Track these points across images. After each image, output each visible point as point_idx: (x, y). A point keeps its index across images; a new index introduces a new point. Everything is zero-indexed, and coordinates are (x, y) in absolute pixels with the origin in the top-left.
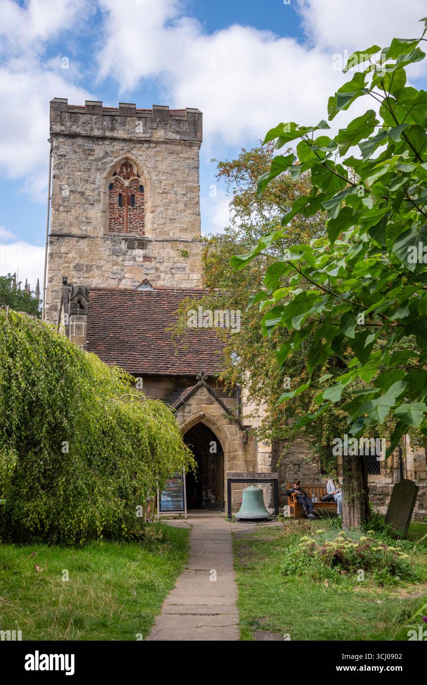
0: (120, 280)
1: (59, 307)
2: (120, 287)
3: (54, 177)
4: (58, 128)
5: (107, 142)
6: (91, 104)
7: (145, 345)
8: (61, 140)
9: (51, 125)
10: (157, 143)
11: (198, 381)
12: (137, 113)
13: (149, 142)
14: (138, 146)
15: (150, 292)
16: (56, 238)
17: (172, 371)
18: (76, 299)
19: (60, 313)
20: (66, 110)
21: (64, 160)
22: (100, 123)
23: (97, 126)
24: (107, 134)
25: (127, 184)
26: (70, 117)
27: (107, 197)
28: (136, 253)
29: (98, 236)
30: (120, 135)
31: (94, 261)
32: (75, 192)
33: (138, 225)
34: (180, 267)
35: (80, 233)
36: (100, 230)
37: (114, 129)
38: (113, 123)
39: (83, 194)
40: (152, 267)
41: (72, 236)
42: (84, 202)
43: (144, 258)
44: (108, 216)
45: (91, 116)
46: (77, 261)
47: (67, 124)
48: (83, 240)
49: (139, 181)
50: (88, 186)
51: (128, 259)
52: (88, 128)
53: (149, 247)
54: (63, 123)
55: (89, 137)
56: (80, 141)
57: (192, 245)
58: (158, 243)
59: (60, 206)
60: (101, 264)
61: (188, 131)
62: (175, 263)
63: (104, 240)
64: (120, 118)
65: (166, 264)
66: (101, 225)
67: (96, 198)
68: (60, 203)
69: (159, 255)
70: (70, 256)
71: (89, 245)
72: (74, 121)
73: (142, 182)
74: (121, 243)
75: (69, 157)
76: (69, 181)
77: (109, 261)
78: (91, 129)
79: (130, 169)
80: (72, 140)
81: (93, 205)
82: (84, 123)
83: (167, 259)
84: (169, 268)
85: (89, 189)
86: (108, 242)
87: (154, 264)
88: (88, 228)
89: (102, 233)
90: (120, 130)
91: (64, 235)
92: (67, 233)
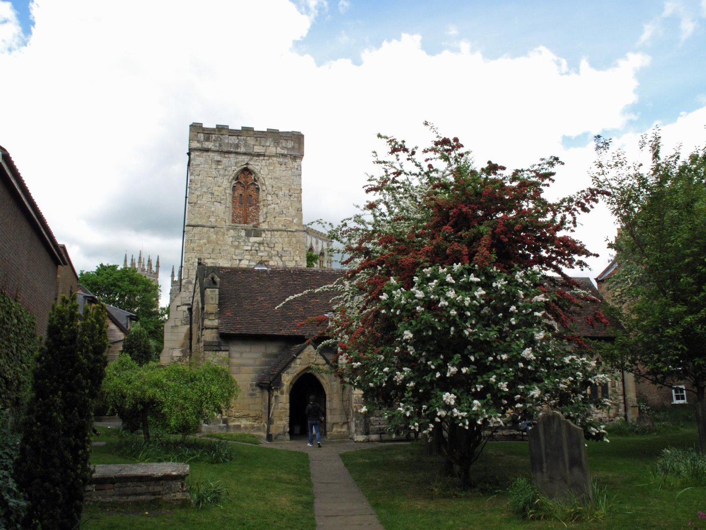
0: (240, 260)
1: (194, 282)
2: (240, 266)
3: (190, 181)
4: (195, 145)
5: (232, 156)
6: (220, 127)
7: (262, 312)
8: (197, 153)
9: (190, 142)
10: (270, 156)
11: (306, 340)
12: (255, 134)
13: (264, 155)
14: (255, 158)
15: (265, 271)
16: (192, 228)
17: (284, 332)
18: (210, 276)
19: (195, 286)
20: (201, 131)
21: (198, 169)
22: (226, 141)
23: (224, 143)
24: (232, 150)
25: (246, 187)
26: (204, 137)
27: (231, 197)
28: (253, 239)
29: (224, 226)
30: (242, 150)
31: (221, 245)
32: (207, 192)
33: (255, 218)
34: (287, 251)
35: (209, 224)
36: (225, 222)
37: (237, 146)
38: (237, 141)
39: (212, 194)
40: (265, 251)
41: (203, 226)
42: (213, 200)
43: (259, 243)
44: (231, 211)
45: (220, 136)
46: (207, 245)
47: (202, 142)
48: (212, 230)
49: (255, 185)
50: (217, 188)
51: (246, 244)
52: (217, 145)
53: (264, 235)
54: (198, 142)
55: (218, 151)
56: (211, 154)
57: (295, 233)
58: (270, 232)
59: (195, 203)
60: (226, 248)
61: (293, 148)
62: (283, 248)
63: (228, 230)
64: (242, 137)
65: (276, 249)
66: (227, 218)
67: (223, 197)
68: (195, 201)
69: (270, 242)
70: (202, 242)
71: (217, 233)
72: (207, 139)
73: (258, 185)
74: (241, 232)
75: (202, 166)
76: (203, 184)
77: (232, 246)
78: (220, 145)
79: (249, 176)
80: (205, 154)
81: (220, 202)
82: (215, 141)
83: (276, 245)
84: (278, 252)
85: (217, 190)
86: (231, 231)
87: (267, 249)
88: (216, 220)
89: (227, 224)
90: (242, 147)
91: (198, 226)
92: (200, 223)
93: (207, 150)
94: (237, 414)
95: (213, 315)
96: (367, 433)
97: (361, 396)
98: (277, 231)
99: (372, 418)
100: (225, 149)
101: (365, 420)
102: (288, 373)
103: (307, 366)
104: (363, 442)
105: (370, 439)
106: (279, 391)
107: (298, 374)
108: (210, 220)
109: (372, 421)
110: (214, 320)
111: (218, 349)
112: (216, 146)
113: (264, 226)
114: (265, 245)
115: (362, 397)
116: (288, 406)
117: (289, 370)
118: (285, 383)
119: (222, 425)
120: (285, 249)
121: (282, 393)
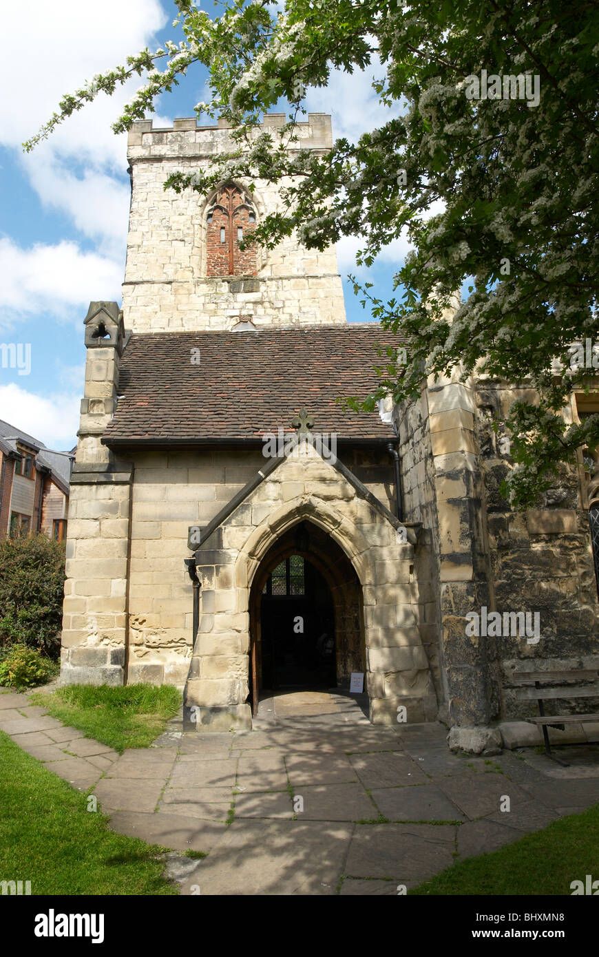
4: (139, 152)
5: (203, 163)
8: (143, 166)
9: (128, 149)
15: (252, 334)
16: (131, 286)
18: (95, 320)
20: (149, 130)
21: (144, 190)
22: (192, 140)
23: (188, 144)
24: (202, 152)
25: (231, 213)
26: (154, 138)
27: (204, 233)
28: (242, 297)
29: (190, 280)
30: (219, 152)
31: (183, 312)
32: (159, 226)
33: (248, 264)
34: (308, 312)
35: (164, 278)
36: (193, 271)
37: (211, 145)
38: (210, 139)
39: (170, 228)
40: (266, 314)
41: (153, 283)
42: (170, 238)
43: (255, 303)
44: (205, 255)
45: (181, 133)
46: (159, 313)
47: (150, 146)
48: (169, 286)
49: (247, 208)
50: (177, 218)
51: (231, 306)
52: (176, 148)
53: (263, 287)
54: (143, 147)
55: (178, 158)
56: (165, 164)
57: (323, 280)
58: (274, 282)
59: (139, 246)
60: (193, 317)
61: (312, 138)
62: (300, 308)
63: (197, 284)
64: (219, 131)
65: (286, 310)
66: (194, 266)
67: (188, 231)
68: (139, 242)
69: (276, 298)
70: (149, 309)
71: (176, 292)
72: (160, 142)
73: (252, 210)
74: (221, 286)
75: (152, 185)
76: (152, 214)
77: (205, 311)
78: (181, 148)
79: (236, 195)
80: (156, 165)
81: (184, 241)
82: (171, 142)
83: (287, 303)
84: (291, 315)
85: (178, 222)
86: (204, 286)
87: (270, 311)
88: (176, 272)
89: (196, 275)
90: (219, 146)
91: (142, 283)
92: (146, 279)
93: (159, 159)
94: (154, 638)
95: (101, 406)
96: (494, 719)
97: (463, 587)
98: (288, 278)
99: (507, 663)
100: (189, 152)
101: (485, 670)
102: (241, 524)
103: (296, 504)
104: (479, 755)
105: (509, 741)
106: (214, 578)
107: (273, 528)
108: (165, 271)
109: (509, 673)
110: (102, 415)
111: (102, 479)
112: (174, 150)
113: (264, 274)
114: (267, 304)
115: (469, 592)
116: (243, 621)
117: (246, 517)
118: (233, 553)
119: (109, 666)
120: (304, 309)
121: (225, 583)
